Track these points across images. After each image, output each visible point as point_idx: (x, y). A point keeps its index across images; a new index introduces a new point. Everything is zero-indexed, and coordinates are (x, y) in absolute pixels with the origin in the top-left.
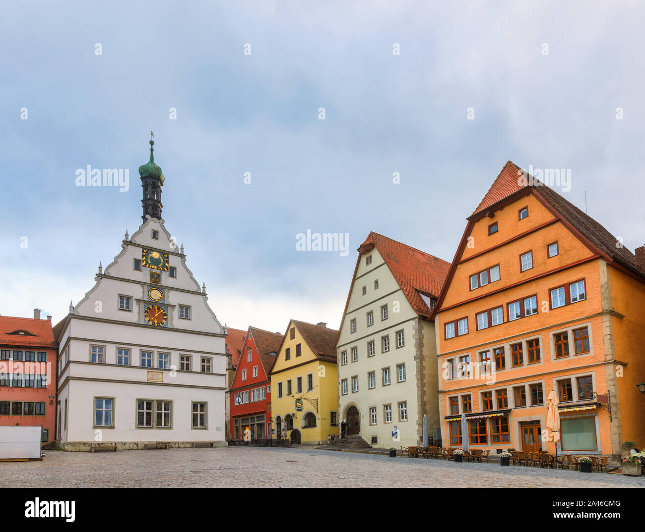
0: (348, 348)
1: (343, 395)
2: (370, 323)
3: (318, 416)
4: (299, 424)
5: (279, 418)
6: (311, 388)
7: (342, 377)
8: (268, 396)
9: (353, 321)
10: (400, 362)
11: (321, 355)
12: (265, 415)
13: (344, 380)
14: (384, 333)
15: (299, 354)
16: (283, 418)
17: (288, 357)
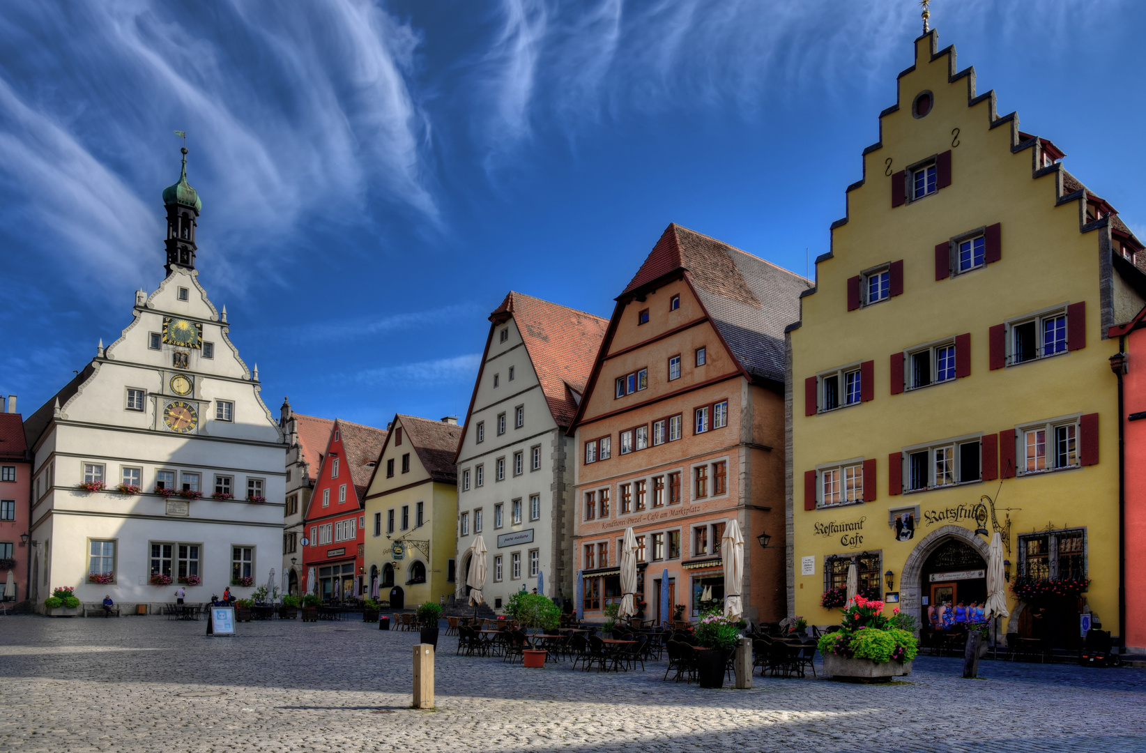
0: (472, 465)
1: (462, 536)
2: (501, 431)
3: (429, 567)
4: (401, 578)
5: (374, 567)
6: (420, 523)
7: (462, 510)
8: (360, 532)
9: (480, 425)
10: (534, 492)
11: (437, 473)
12: (354, 562)
13: (464, 514)
14: (517, 448)
15: (405, 469)
16: (380, 568)
17: (390, 473)
